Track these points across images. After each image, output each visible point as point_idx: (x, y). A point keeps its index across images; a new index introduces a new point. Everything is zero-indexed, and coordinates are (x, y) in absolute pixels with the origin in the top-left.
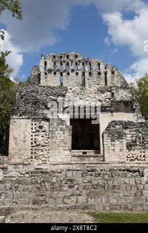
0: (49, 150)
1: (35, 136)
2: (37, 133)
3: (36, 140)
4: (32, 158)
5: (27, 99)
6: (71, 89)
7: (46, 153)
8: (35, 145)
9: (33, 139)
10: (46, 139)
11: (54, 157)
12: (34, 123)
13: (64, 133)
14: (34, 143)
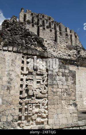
0: (47, 105)
1: (27, 80)
2: (30, 77)
3: (29, 87)
4: (20, 118)
5: (15, 30)
6: (46, 41)
7: (43, 110)
8: (26, 95)
9: (24, 86)
10: (43, 86)
11: (55, 116)
12: (25, 60)
13: (67, 80)
14: (24, 92)
